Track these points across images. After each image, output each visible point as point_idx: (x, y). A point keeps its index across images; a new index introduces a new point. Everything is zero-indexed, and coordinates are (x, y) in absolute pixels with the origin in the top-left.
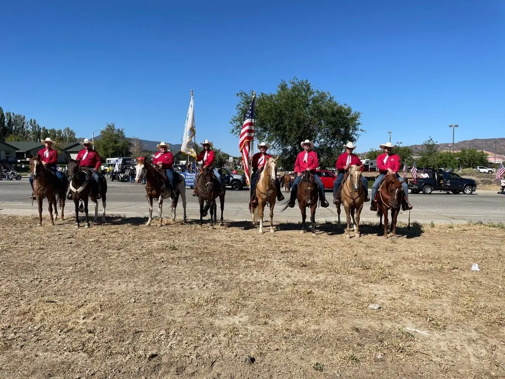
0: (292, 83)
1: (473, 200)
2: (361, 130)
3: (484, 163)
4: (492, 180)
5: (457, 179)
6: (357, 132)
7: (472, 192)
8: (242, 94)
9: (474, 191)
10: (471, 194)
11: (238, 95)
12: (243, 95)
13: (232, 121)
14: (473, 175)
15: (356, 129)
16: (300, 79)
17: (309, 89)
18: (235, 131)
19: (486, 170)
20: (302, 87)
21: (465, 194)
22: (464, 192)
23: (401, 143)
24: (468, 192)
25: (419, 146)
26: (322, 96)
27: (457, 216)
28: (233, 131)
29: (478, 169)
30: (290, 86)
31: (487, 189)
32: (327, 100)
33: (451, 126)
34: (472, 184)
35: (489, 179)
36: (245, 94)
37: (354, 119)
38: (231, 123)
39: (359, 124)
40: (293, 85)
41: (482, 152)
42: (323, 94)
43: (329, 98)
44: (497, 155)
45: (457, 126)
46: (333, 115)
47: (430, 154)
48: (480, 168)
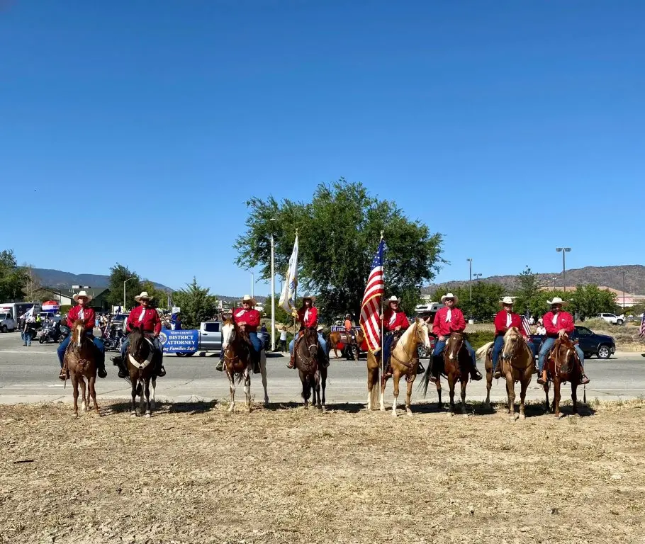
0: (337, 187)
1: (619, 367)
2: (443, 261)
3: (611, 308)
4: (633, 336)
5: (587, 335)
6: (436, 264)
7: (609, 355)
8: (254, 202)
9: (613, 353)
10: (608, 358)
11: (248, 203)
12: (258, 203)
13: (236, 244)
14: (603, 329)
15: (435, 259)
16: (350, 182)
17: (363, 197)
18: (243, 260)
19: (614, 320)
20: (352, 194)
21: (599, 358)
22: (598, 355)
23: (481, 275)
24: (604, 354)
25: (502, 278)
26: (384, 208)
27: (612, 391)
28: (239, 261)
29: (602, 316)
30: (334, 192)
31: (627, 351)
32: (391, 214)
33: (559, 250)
34: (608, 343)
35: (626, 335)
36: (260, 201)
37: (432, 244)
38: (236, 247)
39: (439, 251)
40: (337, 191)
41: (607, 291)
42: (385, 203)
43: (393, 211)
44: (627, 295)
45: (568, 250)
46: (403, 237)
47: (528, 294)
48: (604, 315)
